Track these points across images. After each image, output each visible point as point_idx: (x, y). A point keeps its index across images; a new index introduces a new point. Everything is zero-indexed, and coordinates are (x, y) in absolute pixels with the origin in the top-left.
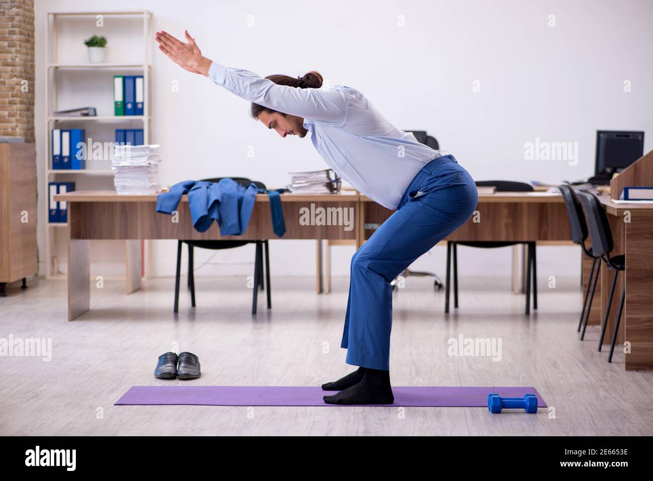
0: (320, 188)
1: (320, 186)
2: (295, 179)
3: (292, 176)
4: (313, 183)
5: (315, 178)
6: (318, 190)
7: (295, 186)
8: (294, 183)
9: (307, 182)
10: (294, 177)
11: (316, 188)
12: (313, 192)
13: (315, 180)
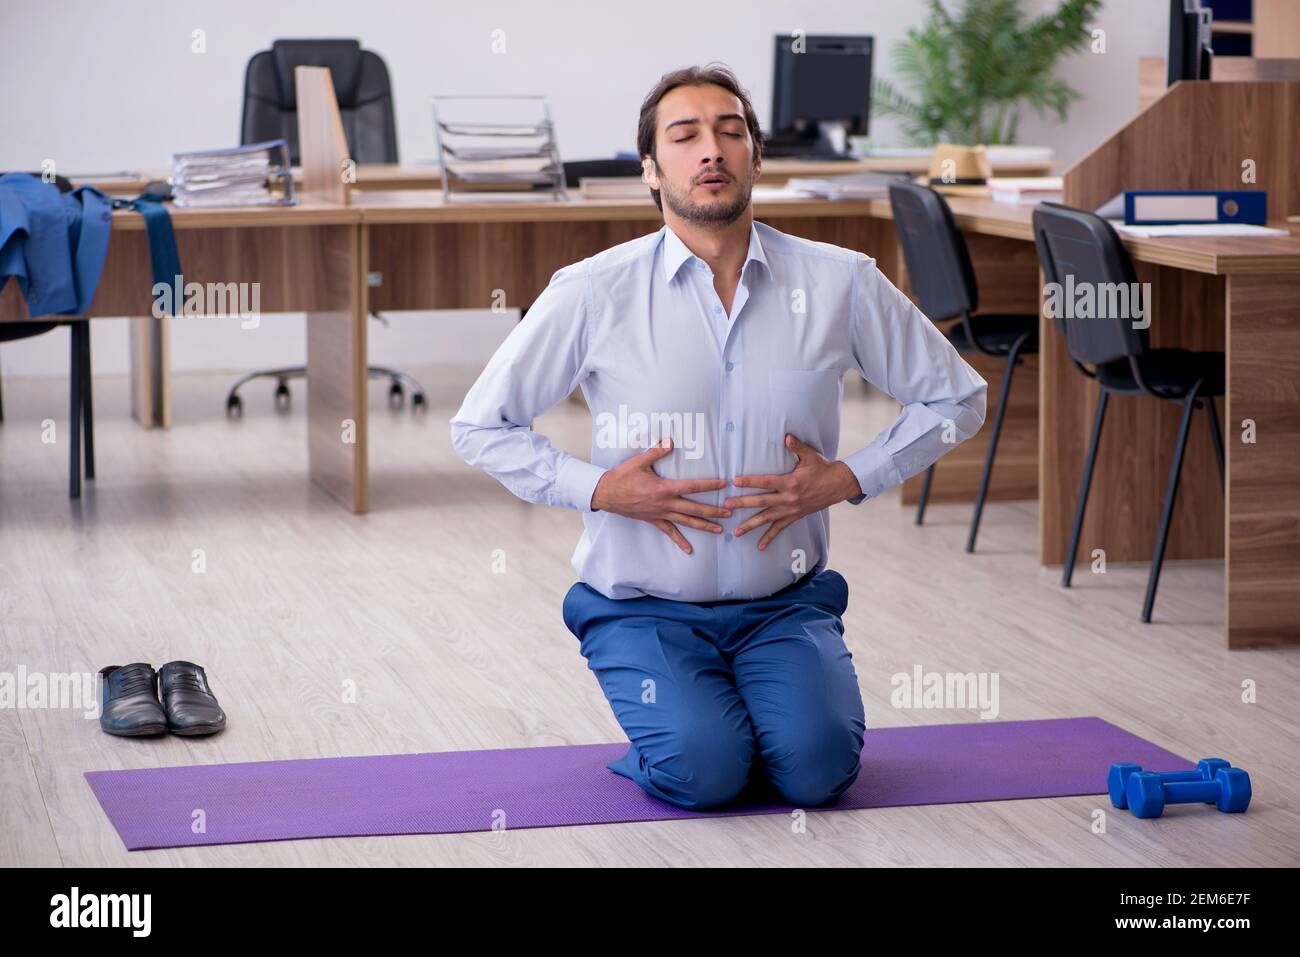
0: (254, 193)
1: (256, 186)
2: (192, 171)
3: (185, 163)
4: (237, 179)
5: (242, 167)
6: (249, 197)
7: (193, 188)
8: (190, 182)
9: (220, 179)
10: (190, 167)
11: (246, 193)
12: (236, 201)
13: (240, 173)
